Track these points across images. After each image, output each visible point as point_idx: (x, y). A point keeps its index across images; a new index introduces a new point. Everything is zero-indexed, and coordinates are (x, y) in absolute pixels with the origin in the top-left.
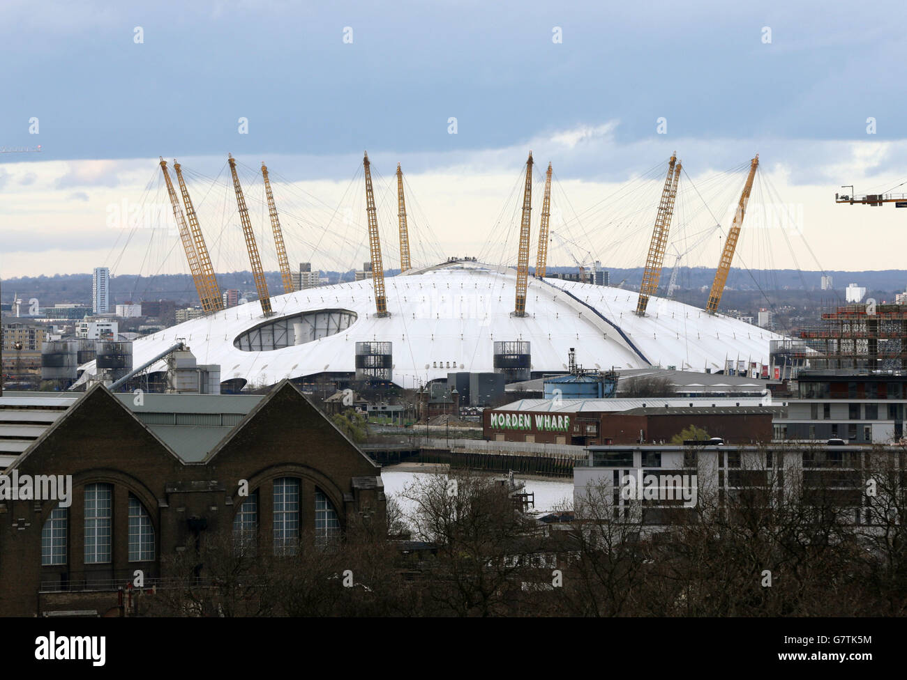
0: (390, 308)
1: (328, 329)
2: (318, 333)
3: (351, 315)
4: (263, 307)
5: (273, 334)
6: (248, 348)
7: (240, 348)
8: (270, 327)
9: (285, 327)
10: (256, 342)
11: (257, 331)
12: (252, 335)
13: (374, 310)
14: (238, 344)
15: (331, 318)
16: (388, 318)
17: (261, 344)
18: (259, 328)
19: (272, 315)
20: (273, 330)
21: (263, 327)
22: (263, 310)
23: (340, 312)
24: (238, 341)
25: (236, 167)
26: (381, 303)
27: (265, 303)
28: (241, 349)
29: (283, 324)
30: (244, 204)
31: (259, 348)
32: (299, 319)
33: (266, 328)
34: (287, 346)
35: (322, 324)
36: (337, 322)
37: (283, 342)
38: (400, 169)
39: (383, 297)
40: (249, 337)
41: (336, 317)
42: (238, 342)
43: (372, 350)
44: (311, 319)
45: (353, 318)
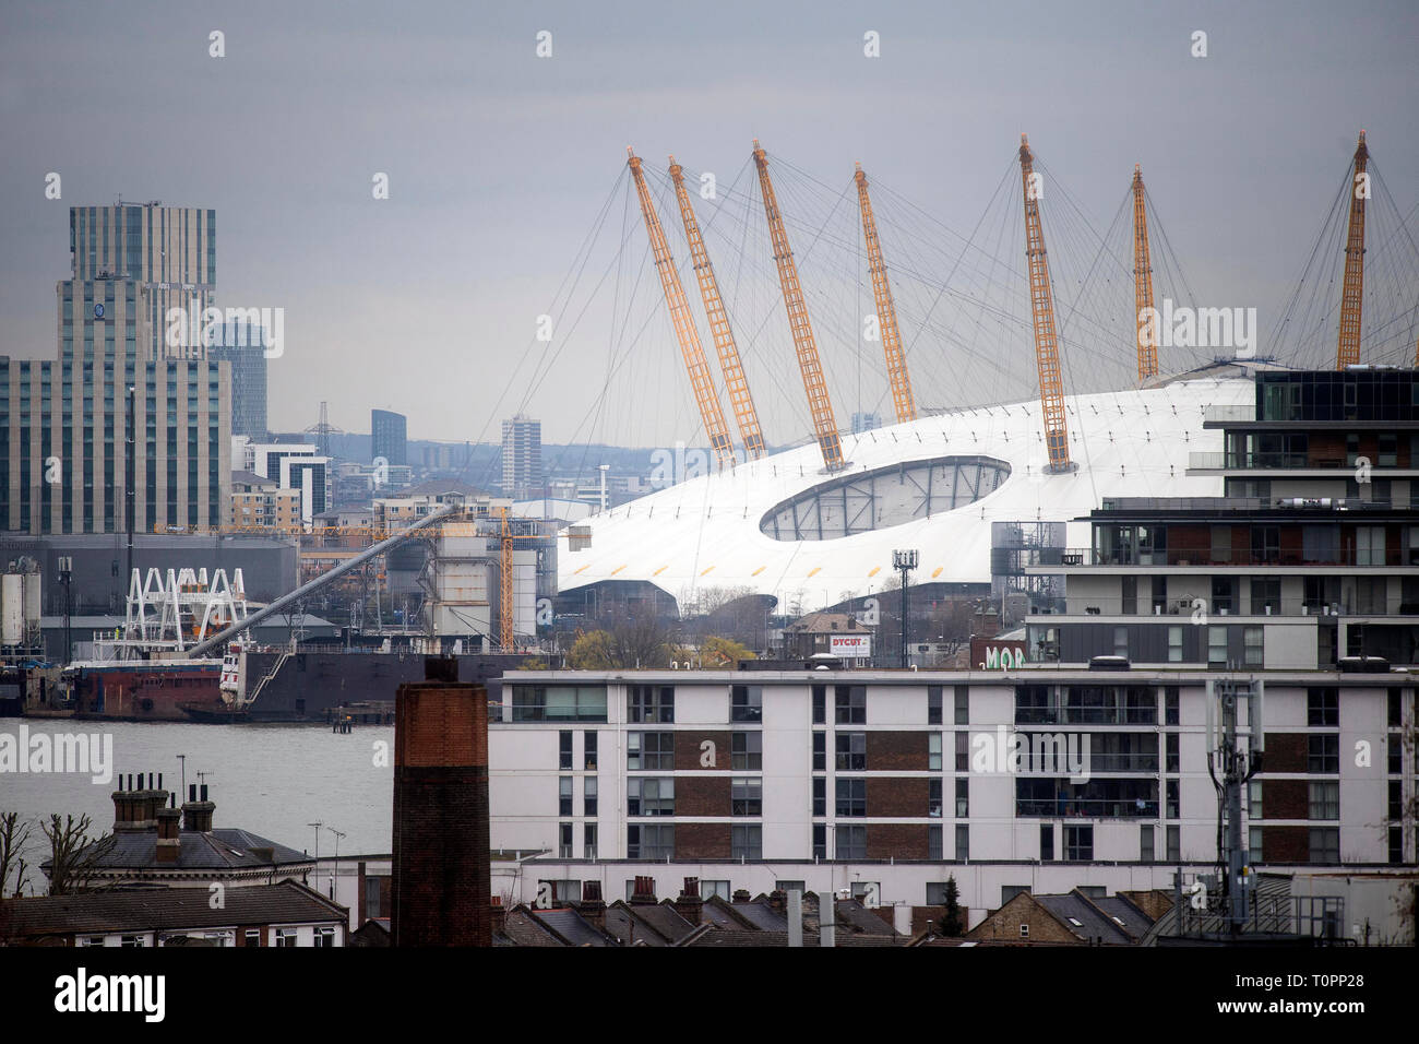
0: (1075, 453)
1: (954, 498)
2: (934, 503)
3: (1001, 469)
4: (824, 451)
5: (845, 507)
6: (793, 535)
7: (777, 534)
8: (838, 493)
9: (870, 493)
10: (809, 522)
11: (812, 501)
12: (802, 508)
13: (1044, 458)
14: (770, 526)
15: (960, 475)
16: (1072, 475)
17: (820, 527)
18: (815, 494)
19: (843, 469)
20: (845, 498)
21: (822, 492)
22: (826, 458)
23: (981, 462)
24: (770, 522)
25: (768, 168)
26: (1057, 444)
27: (829, 444)
28: (778, 538)
29: (865, 487)
30: (785, 242)
31: (816, 535)
32: (896, 477)
33: (830, 494)
34: (873, 529)
35: (943, 487)
36: (973, 482)
37: (864, 521)
38: (1139, 178)
39: (1061, 432)
40: (794, 512)
41: (970, 472)
42: (772, 523)
43: (1025, 538)
44: (921, 477)
45: (1003, 474)
